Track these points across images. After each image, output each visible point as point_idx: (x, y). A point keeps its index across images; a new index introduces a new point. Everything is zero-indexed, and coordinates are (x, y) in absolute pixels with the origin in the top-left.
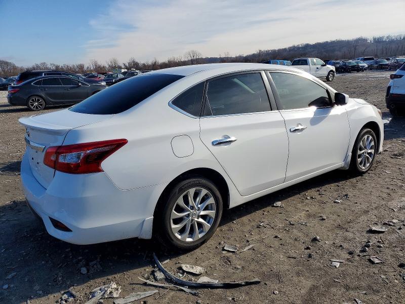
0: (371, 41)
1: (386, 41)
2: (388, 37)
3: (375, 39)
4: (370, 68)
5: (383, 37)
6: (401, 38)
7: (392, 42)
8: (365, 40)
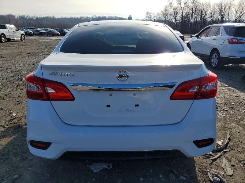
0: (18, 17)
1: (26, 19)
2: (27, 16)
3: (20, 16)
4: (35, 34)
5: (24, 16)
6: (35, 18)
7: (30, 19)
8: (14, 16)
